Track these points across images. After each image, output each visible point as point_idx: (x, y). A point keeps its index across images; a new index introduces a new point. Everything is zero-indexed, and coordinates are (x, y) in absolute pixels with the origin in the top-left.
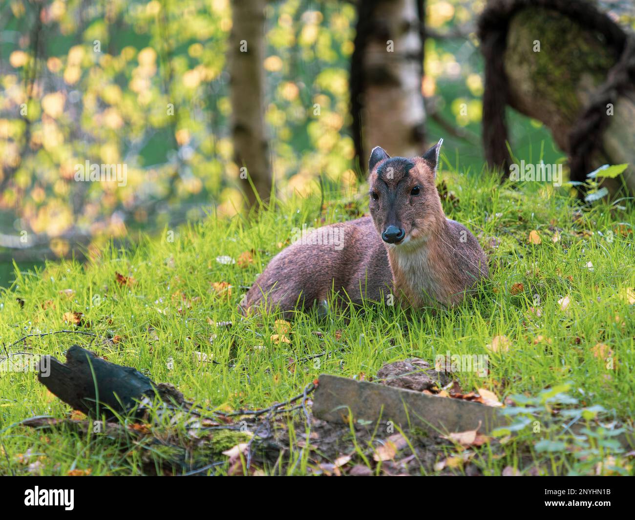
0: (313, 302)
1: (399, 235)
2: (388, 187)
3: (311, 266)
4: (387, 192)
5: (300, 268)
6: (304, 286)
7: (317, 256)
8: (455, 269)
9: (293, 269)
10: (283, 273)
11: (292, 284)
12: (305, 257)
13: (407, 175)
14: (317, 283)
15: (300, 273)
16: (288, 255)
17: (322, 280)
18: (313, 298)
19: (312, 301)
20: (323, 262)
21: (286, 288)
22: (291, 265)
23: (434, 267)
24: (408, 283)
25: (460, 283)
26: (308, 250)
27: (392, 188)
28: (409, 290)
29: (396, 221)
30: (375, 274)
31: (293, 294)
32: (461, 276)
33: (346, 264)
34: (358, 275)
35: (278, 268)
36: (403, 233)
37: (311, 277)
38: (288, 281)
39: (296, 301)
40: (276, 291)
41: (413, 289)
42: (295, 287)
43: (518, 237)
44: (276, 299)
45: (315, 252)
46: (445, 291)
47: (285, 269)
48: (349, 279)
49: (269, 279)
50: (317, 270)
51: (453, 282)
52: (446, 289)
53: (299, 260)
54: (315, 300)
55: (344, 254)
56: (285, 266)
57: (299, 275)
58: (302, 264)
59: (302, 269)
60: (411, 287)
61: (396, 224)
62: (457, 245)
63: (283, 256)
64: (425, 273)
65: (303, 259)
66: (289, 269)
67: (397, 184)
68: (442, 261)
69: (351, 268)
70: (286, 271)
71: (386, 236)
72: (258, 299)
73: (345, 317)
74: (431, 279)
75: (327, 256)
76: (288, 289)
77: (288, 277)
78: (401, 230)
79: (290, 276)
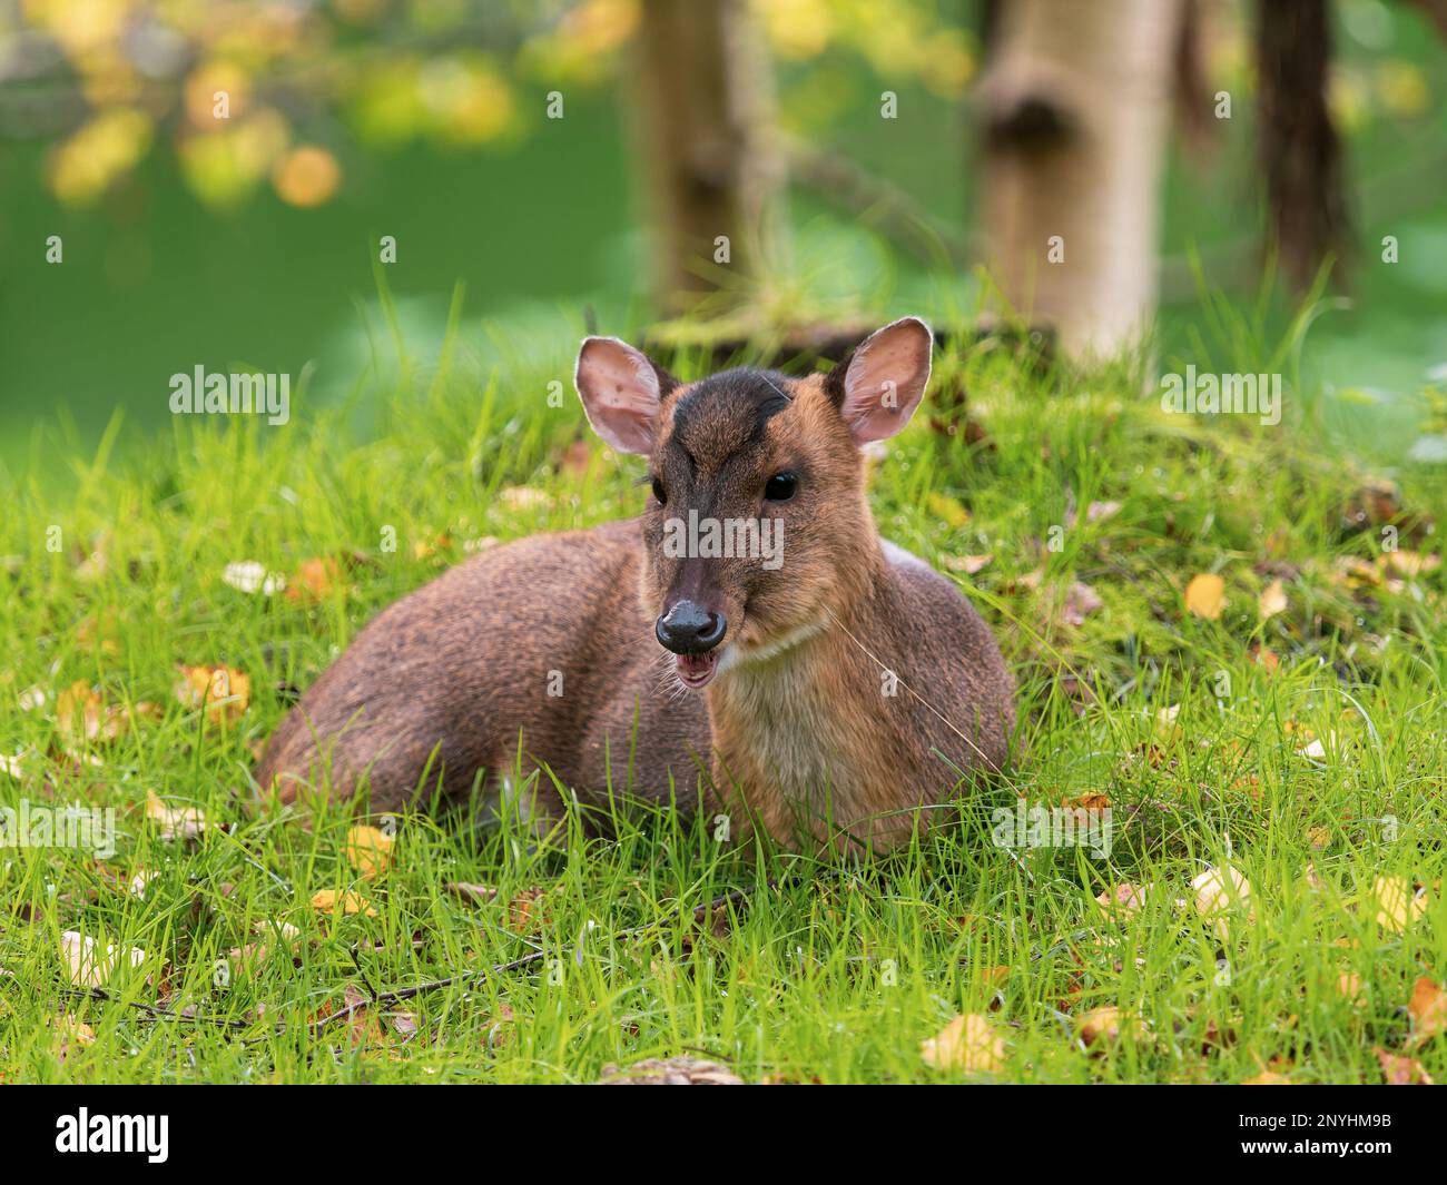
0: (474, 777)
1: (705, 631)
2: (694, 471)
3: (481, 664)
4: (690, 487)
5: (448, 664)
6: (455, 722)
7: (505, 634)
8: (901, 724)
9: (425, 664)
10: (393, 671)
11: (416, 712)
12: (466, 630)
13: (758, 435)
14: (493, 719)
15: (445, 681)
16: (419, 617)
17: (509, 711)
18: (475, 764)
19: (471, 773)
20: (520, 657)
21: (399, 722)
22: (421, 648)
23: (831, 713)
24: (753, 750)
25: (914, 768)
26: (476, 608)
27: (706, 477)
28: (756, 773)
29: (702, 585)
30: (666, 712)
31: (417, 745)
32: (917, 750)
33: (585, 671)
34: (615, 709)
35: (382, 655)
36: (720, 628)
37: (476, 697)
38: (407, 698)
39: (422, 768)
40: (369, 727)
41: (767, 769)
42: (427, 724)
43: (1152, 590)
44: (363, 755)
45: (497, 619)
46: (866, 786)
47: (403, 659)
48: (590, 718)
49: (352, 685)
50: (497, 677)
51: (888, 762)
52: (869, 781)
53: (446, 638)
54: (480, 773)
55: (586, 641)
56: (405, 650)
57: (441, 687)
58: (451, 654)
59: (452, 668)
60: (760, 765)
61: (701, 597)
62: (915, 649)
63: (399, 618)
64: (804, 729)
65: (460, 636)
66: (413, 663)
67: (724, 464)
68: (858, 697)
69: (599, 685)
70: (404, 667)
71: (666, 629)
72: (314, 743)
73: (554, 848)
74: (823, 749)
75: (531, 639)
76: (404, 726)
77: (407, 687)
78: (713, 616)
79: (417, 687)
